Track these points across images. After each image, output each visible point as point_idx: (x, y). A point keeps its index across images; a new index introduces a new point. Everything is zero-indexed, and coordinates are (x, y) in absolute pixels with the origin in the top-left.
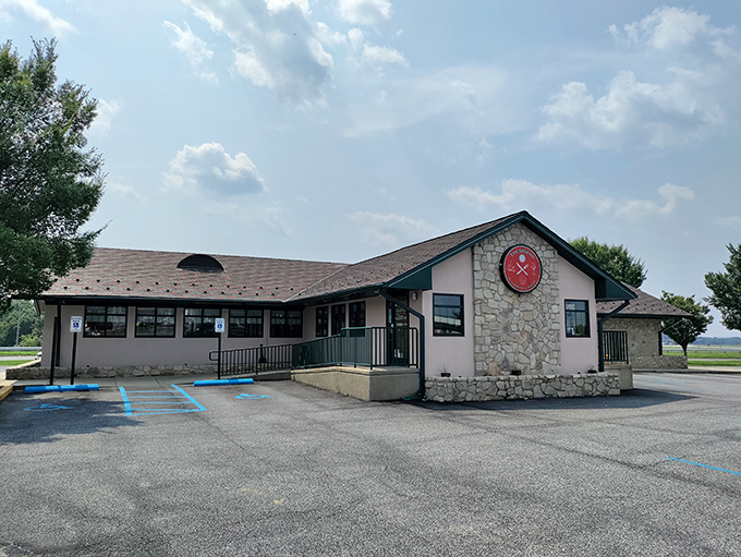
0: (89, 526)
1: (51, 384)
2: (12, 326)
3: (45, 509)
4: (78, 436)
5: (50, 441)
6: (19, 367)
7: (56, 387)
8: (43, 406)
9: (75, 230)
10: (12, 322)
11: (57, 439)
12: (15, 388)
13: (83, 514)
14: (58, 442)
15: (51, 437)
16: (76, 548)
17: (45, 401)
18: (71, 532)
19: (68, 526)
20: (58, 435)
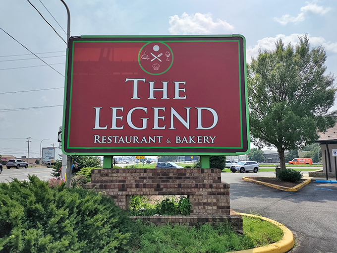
0: (327, 233)
1: (327, 180)
2: (316, 153)
3: (313, 224)
4: (334, 202)
5: (321, 202)
6: (314, 171)
7: (329, 181)
8: (322, 188)
9: (327, 111)
10: (316, 152)
11: (324, 202)
12: (312, 180)
13: (326, 229)
14: (324, 203)
15: (322, 201)
16: (321, 239)
17: (323, 187)
18: (320, 233)
19: (319, 231)
20: (325, 201)
